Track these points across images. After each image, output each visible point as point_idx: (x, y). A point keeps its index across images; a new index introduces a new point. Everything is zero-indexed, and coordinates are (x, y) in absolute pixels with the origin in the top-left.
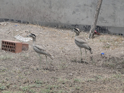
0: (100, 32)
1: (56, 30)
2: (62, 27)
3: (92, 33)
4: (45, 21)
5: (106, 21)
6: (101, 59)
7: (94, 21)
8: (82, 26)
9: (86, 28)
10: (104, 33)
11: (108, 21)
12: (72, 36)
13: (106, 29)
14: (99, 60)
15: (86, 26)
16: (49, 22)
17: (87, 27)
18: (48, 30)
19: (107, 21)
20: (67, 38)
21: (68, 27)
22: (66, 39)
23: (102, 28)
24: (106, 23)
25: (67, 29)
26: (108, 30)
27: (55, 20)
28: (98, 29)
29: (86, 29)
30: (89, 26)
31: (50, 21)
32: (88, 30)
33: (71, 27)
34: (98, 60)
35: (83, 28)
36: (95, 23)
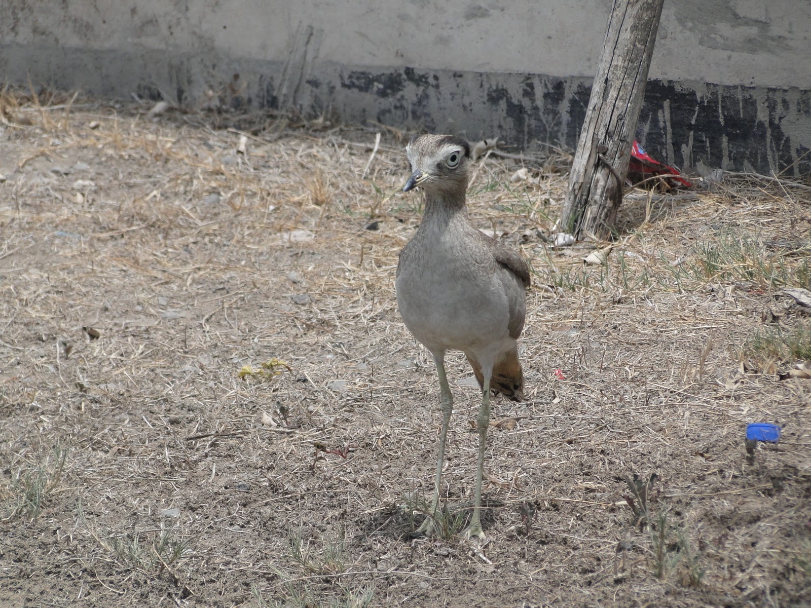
0: (686, 150)
1: (167, 140)
2: (238, 104)
3: (600, 175)
4: (25, 34)
5: (753, 31)
6: (755, 504)
7: (626, 36)
8: (470, 83)
9: (516, 111)
10: (737, 162)
11: (775, 31)
12: (361, 211)
13: (762, 116)
14: (726, 522)
15: (516, 92)
16: (74, 41)
17: (529, 92)
18: (71, 141)
19: (764, 25)
20: (301, 236)
21: (306, 100)
22: (297, 253)
23: (709, 109)
24: (752, 45)
25: (294, 123)
26: (778, 135)
27: (152, 22)
28: (665, 115)
29: (519, 122)
30: (559, 86)
31: (84, 29)
32: (539, 132)
33: (342, 94)
34: (723, 520)
35: (480, 108)
36: (632, 57)
